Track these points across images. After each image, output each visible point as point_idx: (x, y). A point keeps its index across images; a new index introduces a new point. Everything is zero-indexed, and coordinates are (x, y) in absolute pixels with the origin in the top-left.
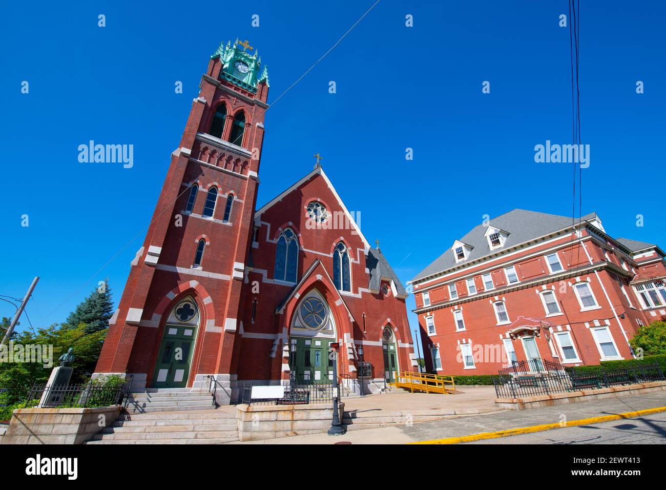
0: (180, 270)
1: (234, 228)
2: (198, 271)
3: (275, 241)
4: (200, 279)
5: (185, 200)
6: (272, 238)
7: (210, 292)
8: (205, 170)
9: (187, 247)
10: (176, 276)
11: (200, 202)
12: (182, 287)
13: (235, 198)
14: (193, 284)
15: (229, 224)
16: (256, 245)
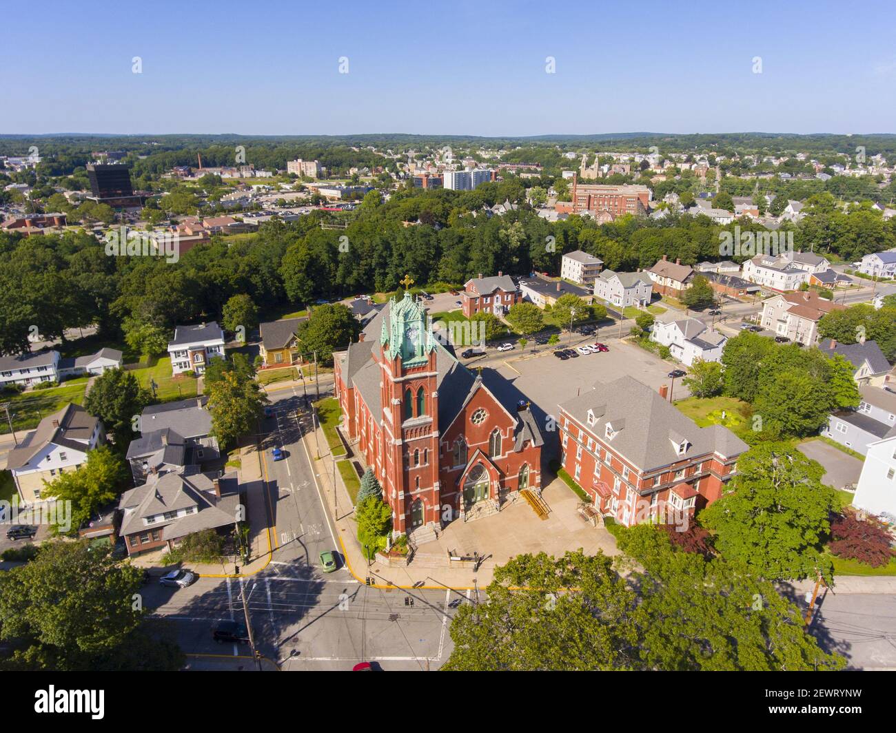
0: (411, 493)
1: (431, 466)
2: (419, 490)
3: (452, 449)
4: (421, 493)
5: (406, 462)
6: (450, 449)
7: (425, 496)
8: (410, 444)
9: (412, 483)
10: (411, 496)
11: (412, 461)
12: (414, 499)
13: (428, 451)
14: (418, 496)
15: (427, 464)
16: (442, 456)
